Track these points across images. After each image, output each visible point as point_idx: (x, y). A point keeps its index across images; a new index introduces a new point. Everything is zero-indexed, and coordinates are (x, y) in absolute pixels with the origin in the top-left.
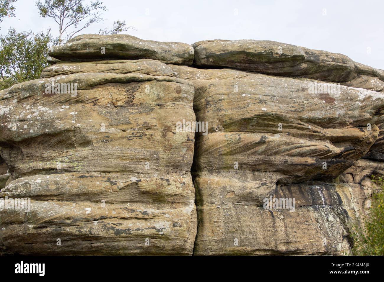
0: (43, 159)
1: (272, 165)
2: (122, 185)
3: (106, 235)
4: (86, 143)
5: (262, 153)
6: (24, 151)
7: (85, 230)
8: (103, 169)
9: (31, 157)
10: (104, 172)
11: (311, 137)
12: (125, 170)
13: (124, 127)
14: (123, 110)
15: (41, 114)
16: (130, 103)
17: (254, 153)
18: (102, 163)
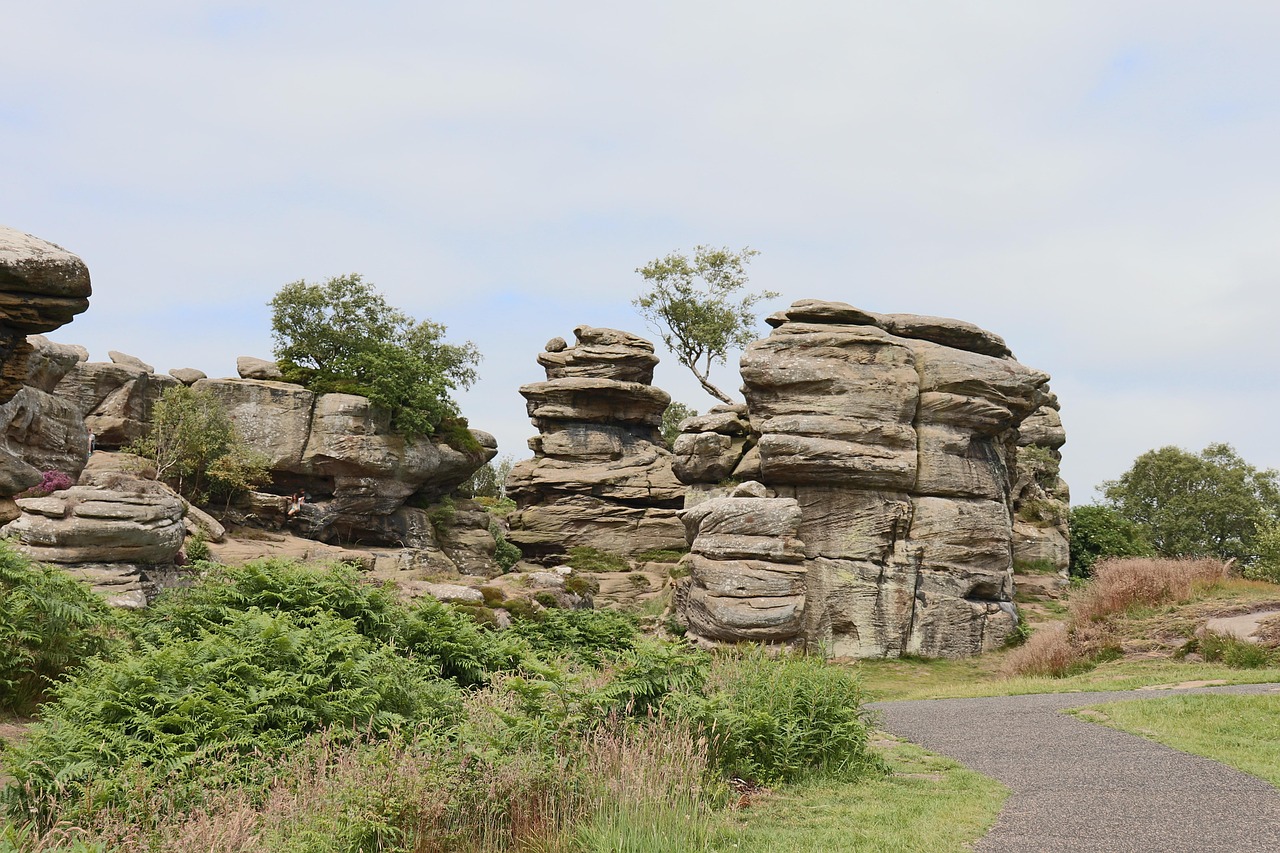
0: (800, 402)
1: (970, 422)
2: (870, 429)
3: (865, 469)
4: (842, 392)
5: (966, 412)
6: (780, 395)
7: (849, 464)
8: (857, 415)
9: (786, 400)
10: (857, 417)
11: (998, 402)
12: (872, 417)
13: (872, 381)
14: (867, 367)
15: (801, 364)
16: (871, 362)
17: (960, 412)
18: (856, 410)
